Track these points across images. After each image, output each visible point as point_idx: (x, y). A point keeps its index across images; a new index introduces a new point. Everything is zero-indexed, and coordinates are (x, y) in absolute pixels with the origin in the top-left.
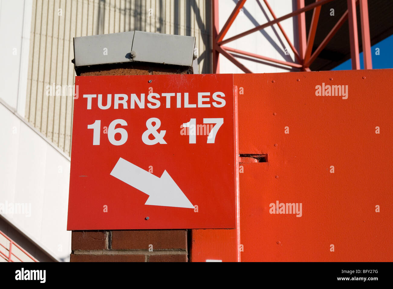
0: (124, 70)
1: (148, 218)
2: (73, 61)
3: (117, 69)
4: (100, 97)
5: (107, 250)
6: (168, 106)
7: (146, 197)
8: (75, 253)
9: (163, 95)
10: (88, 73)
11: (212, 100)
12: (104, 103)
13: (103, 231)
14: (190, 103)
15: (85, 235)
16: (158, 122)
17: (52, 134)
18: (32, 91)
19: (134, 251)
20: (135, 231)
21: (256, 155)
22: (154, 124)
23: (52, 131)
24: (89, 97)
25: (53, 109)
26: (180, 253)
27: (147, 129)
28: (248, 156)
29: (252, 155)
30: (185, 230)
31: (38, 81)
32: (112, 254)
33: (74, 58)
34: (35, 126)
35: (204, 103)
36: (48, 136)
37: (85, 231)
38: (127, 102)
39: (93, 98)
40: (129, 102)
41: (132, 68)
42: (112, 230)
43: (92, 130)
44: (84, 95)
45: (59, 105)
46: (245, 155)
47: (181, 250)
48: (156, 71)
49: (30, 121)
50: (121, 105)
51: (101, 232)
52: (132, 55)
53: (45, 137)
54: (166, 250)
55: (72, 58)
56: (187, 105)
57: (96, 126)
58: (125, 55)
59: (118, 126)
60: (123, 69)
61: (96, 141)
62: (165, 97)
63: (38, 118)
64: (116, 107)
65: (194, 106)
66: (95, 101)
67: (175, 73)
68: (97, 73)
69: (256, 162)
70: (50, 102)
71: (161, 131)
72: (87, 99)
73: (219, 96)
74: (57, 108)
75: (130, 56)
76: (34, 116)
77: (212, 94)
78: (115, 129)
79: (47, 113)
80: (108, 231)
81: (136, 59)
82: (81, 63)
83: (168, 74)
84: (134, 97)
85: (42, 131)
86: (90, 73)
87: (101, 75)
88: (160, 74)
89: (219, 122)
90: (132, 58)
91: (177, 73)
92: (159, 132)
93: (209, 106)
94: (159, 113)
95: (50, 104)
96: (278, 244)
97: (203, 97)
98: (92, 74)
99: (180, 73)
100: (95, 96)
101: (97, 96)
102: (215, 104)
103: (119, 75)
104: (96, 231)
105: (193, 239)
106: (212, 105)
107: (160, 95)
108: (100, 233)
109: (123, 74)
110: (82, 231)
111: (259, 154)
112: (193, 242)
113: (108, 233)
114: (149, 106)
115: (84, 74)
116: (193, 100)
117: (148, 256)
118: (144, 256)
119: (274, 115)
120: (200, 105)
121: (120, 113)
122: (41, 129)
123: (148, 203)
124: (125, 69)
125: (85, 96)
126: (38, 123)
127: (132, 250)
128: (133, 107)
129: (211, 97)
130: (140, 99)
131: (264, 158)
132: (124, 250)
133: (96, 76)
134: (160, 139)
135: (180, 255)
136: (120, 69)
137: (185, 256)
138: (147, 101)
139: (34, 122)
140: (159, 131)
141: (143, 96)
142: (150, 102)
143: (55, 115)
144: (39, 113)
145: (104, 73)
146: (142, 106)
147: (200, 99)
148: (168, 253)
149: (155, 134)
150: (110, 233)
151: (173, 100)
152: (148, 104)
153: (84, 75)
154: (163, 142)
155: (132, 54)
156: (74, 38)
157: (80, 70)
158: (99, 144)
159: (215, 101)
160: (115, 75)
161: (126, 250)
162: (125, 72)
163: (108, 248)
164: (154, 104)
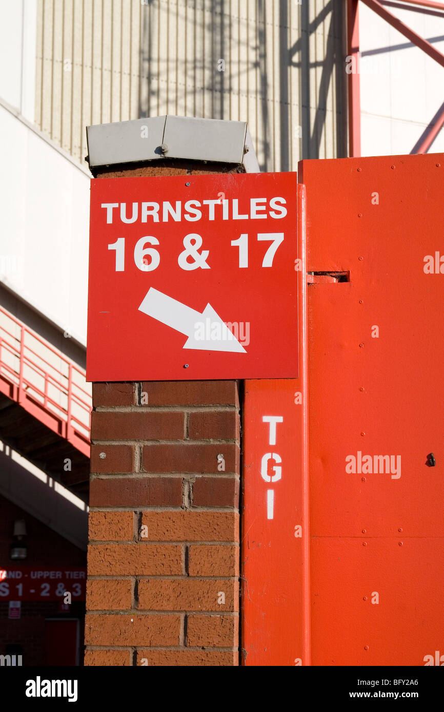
0: (154, 169)
1: (187, 366)
2: (87, 159)
3: (145, 168)
4: (123, 206)
5: (137, 406)
6: (212, 217)
7: (184, 338)
8: (97, 410)
9: (205, 202)
10: (106, 175)
11: (269, 209)
12: (129, 215)
13: (131, 382)
14: (240, 213)
15: (108, 386)
16: (199, 239)
17: (79, 150)
18: (45, 78)
19: (170, 407)
20: (171, 383)
21: (334, 272)
22: (193, 242)
23: (79, 145)
24: (109, 207)
25: (79, 107)
26: (228, 409)
27: (184, 249)
28: (323, 273)
29: (329, 272)
30: (235, 380)
31: (53, 60)
32: (143, 411)
33: (87, 155)
34: (51, 138)
35: (258, 212)
36: (73, 154)
37: (109, 382)
38: (158, 212)
39: (114, 208)
40: (160, 213)
41: (163, 167)
42: (142, 381)
43: (114, 252)
44: (102, 204)
45: (89, 100)
46: (319, 272)
47: (230, 406)
48: (196, 170)
49: (43, 130)
50: (150, 218)
51: (129, 384)
52: (164, 150)
53: (68, 156)
54: (211, 406)
55: (85, 154)
56: (236, 216)
57: (119, 246)
58: (155, 149)
59: (147, 245)
60: (152, 168)
61: (120, 266)
62: (208, 205)
63: (57, 123)
64: (144, 220)
65: (246, 217)
66: (116, 212)
67: (221, 171)
68: (119, 173)
69: (335, 282)
70: (75, 96)
71: (203, 252)
72: (106, 209)
73: (278, 203)
74: (87, 106)
75: (160, 150)
76: (50, 119)
77: (268, 201)
78: (144, 249)
79: (70, 114)
80: (137, 382)
81: (168, 155)
82: (97, 161)
83: (211, 173)
84: (167, 205)
85: (63, 145)
86: (110, 174)
87: (124, 177)
88: (201, 174)
89: (278, 238)
90: (163, 153)
91: (223, 172)
92: (200, 253)
93: (265, 216)
94: (201, 227)
95: (74, 100)
96: (361, 391)
97: (258, 204)
98: (112, 176)
99: (226, 172)
100: (116, 205)
101: (120, 205)
102: (272, 214)
103: (147, 176)
104: (122, 382)
105: (246, 390)
106: (269, 216)
107: (202, 203)
108: (127, 385)
109: (153, 174)
110: (104, 383)
111: (339, 271)
112: (246, 394)
113: (137, 385)
114: (187, 217)
115: (101, 175)
116: (245, 209)
117: (188, 414)
118: (183, 413)
119: (359, 217)
120: (254, 216)
121: (150, 228)
122: (61, 141)
123: (188, 346)
124: (155, 167)
125: (103, 206)
126: (56, 133)
127: (168, 407)
128: (165, 219)
129: (267, 204)
130: (175, 209)
131: (345, 276)
132: (159, 406)
133: (118, 178)
134: (201, 262)
135: (228, 412)
136: (149, 168)
137: (234, 413)
138: (184, 212)
139: (50, 131)
140: (200, 251)
141: (178, 204)
142: (187, 213)
143: (84, 117)
144: (57, 114)
145: (128, 174)
146: (177, 218)
147: (254, 208)
148: (213, 410)
149: (195, 255)
150: (140, 385)
151: (219, 208)
152: (185, 215)
153: (102, 177)
154: (206, 266)
155: (163, 148)
156: (87, 127)
157: (97, 171)
158: (123, 270)
159: (272, 210)
160: (142, 177)
161: (161, 407)
162: (155, 171)
163: (137, 404)
164: (193, 215)
